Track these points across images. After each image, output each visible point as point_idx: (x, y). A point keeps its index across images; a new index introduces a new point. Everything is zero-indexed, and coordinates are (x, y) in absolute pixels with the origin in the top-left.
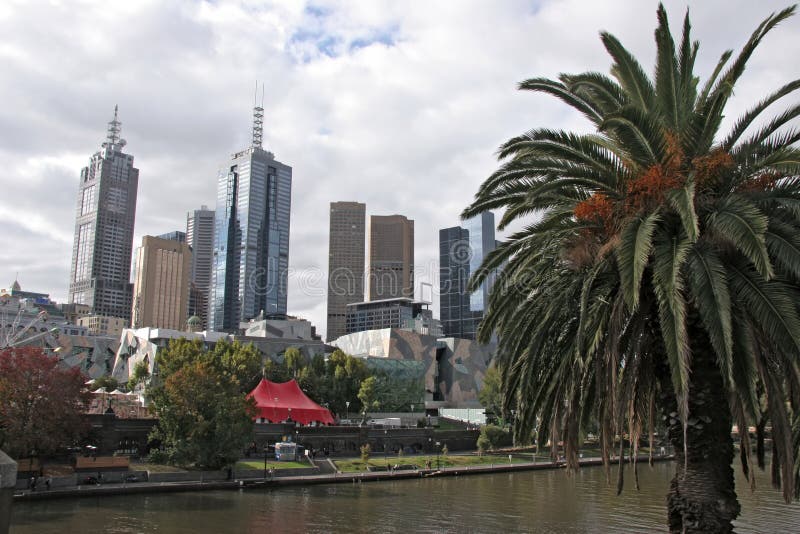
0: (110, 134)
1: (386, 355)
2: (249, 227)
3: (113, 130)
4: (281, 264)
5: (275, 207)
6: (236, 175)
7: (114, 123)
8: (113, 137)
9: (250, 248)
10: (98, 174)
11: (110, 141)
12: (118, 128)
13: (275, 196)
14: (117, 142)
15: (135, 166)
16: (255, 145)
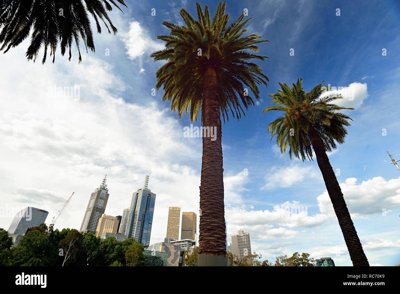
0: (103, 183)
1: (160, 251)
2: (139, 213)
3: (104, 182)
4: (149, 226)
5: (149, 207)
6: (138, 196)
7: (105, 180)
8: (103, 184)
9: (139, 220)
10: (96, 195)
11: (102, 185)
12: (105, 181)
13: (150, 201)
14: (104, 185)
15: (108, 193)
16: (145, 187)
